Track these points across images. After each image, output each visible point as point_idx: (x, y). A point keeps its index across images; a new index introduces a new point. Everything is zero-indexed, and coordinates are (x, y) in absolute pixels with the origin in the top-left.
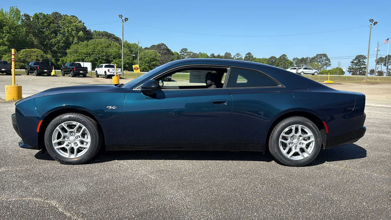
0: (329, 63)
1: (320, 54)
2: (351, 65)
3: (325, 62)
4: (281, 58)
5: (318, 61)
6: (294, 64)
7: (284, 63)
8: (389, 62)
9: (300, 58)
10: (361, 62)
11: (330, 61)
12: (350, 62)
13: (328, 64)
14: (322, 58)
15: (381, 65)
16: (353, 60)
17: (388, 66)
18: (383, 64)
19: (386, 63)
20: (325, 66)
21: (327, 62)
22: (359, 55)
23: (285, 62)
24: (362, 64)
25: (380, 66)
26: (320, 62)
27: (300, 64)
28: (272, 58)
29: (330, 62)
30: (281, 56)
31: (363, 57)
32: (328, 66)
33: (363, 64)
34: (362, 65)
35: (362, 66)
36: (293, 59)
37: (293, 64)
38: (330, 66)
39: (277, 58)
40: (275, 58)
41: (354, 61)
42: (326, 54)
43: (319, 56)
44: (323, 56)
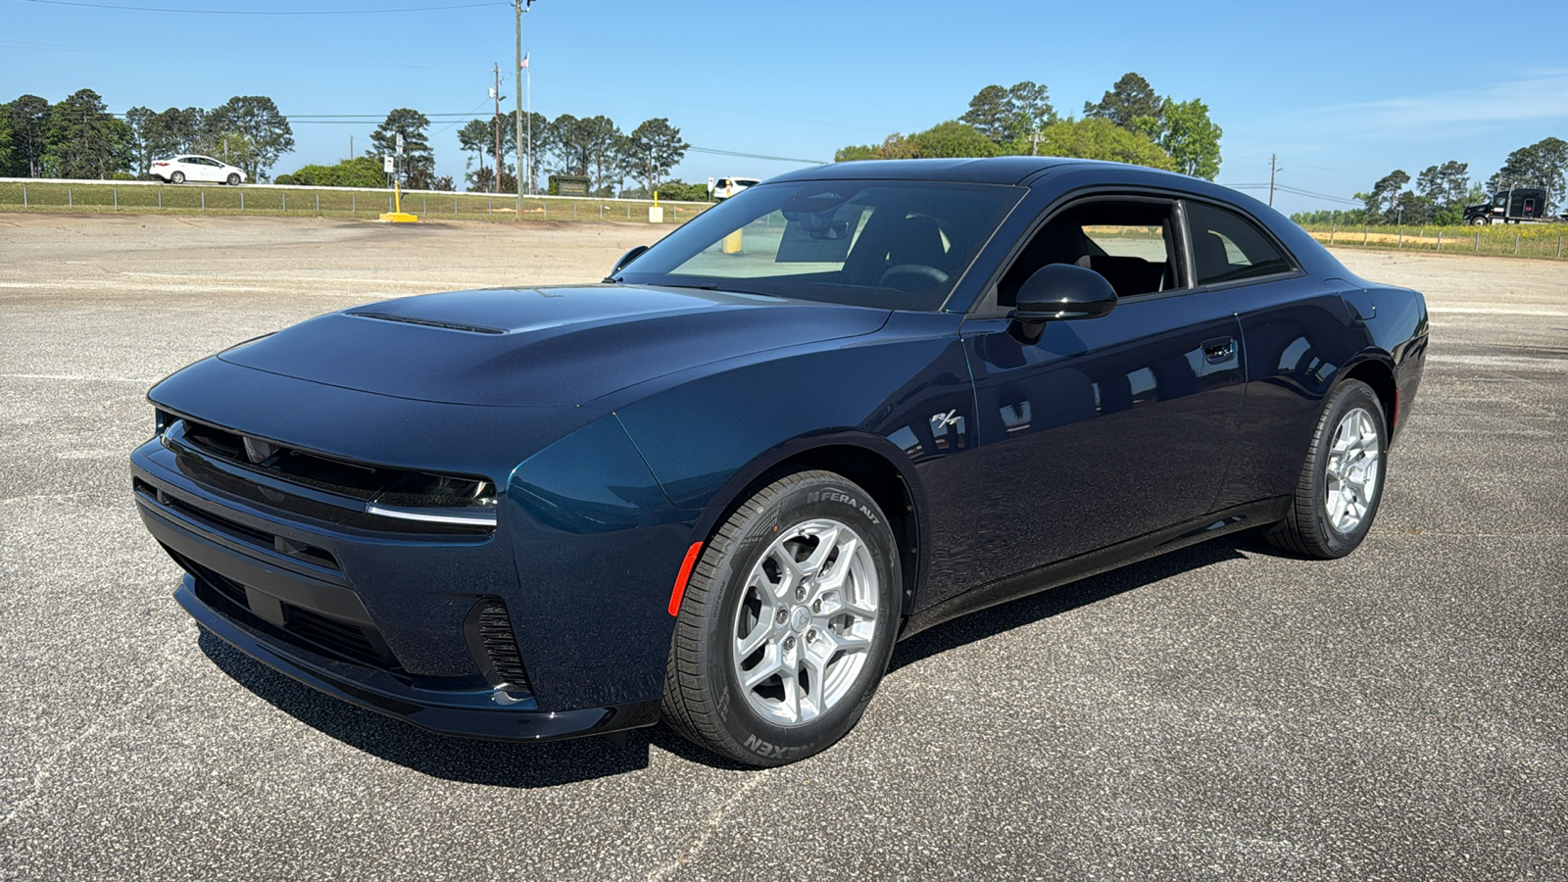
0: (288, 136)
1: (245, 99)
2: (376, 147)
3: (271, 132)
4: (72, 105)
5: (239, 128)
6: (136, 135)
7: (93, 128)
8: (506, 143)
9: (159, 110)
10: (409, 137)
11: (289, 129)
12: (371, 136)
13: (283, 141)
14: (253, 115)
15: (480, 150)
16: (380, 130)
17: (502, 156)
18: (485, 148)
19: (495, 144)
20: (272, 150)
21: (278, 131)
22: (399, 109)
23: (97, 124)
24: (414, 147)
25: (476, 153)
26: (247, 129)
27: (161, 134)
28: (26, 105)
29: (288, 131)
30: (71, 98)
31: (415, 119)
32: (282, 149)
33: (416, 144)
34: (416, 150)
35: (417, 154)
36: (128, 113)
37: (133, 134)
38: (291, 149)
39: (49, 104)
40: (44, 106)
41: (384, 133)
42: (269, 100)
43: (241, 104)
44: (260, 107)
